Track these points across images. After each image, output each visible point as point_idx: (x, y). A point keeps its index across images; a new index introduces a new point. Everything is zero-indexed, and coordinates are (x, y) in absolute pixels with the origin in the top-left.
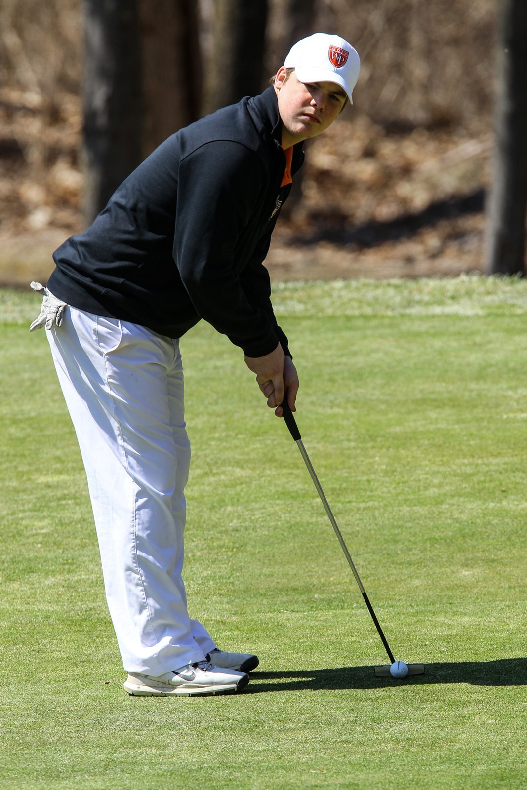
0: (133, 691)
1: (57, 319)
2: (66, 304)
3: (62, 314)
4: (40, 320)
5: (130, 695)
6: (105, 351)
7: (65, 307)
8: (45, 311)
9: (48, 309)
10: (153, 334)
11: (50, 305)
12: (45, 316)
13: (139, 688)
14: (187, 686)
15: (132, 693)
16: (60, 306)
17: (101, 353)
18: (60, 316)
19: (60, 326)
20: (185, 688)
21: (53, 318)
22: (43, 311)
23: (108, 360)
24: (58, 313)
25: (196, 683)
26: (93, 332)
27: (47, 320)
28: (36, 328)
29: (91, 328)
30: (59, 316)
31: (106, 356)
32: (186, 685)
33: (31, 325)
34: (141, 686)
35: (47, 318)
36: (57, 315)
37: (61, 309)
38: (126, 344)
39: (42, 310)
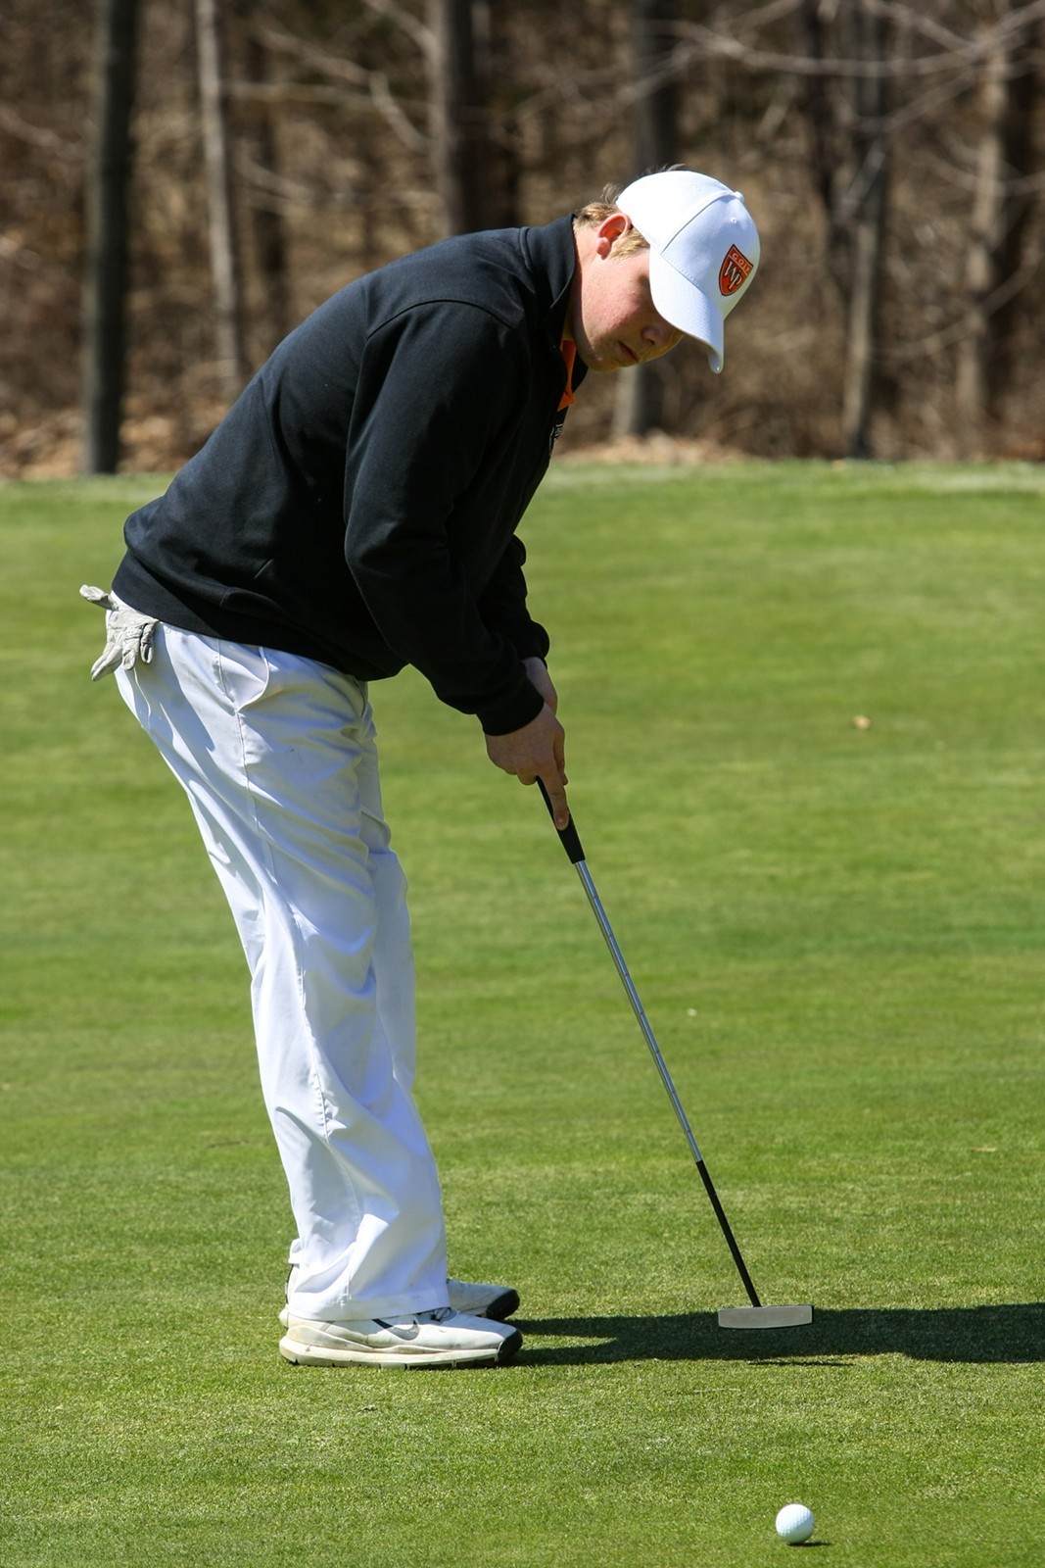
0: (297, 1356)
1: (143, 648)
2: (156, 620)
3: (151, 639)
4: (108, 655)
5: (291, 1362)
6: (238, 706)
7: (156, 624)
8: (117, 639)
9: (121, 633)
10: (327, 669)
11: (125, 626)
12: (117, 648)
13: (308, 1350)
14: (403, 1349)
15: (294, 1361)
16: (147, 624)
17: (231, 711)
18: (148, 643)
19: (148, 661)
20: (399, 1353)
21: (136, 647)
22: (113, 640)
23: (246, 721)
24: (144, 638)
25: (419, 1345)
26: (212, 670)
27: (124, 652)
28: (105, 672)
29: (207, 661)
30: (144, 644)
31: (241, 715)
32: (400, 1348)
33: (93, 669)
34: (312, 1348)
35: (122, 650)
36: (142, 641)
37: (148, 629)
38: (278, 689)
39: (109, 637)
